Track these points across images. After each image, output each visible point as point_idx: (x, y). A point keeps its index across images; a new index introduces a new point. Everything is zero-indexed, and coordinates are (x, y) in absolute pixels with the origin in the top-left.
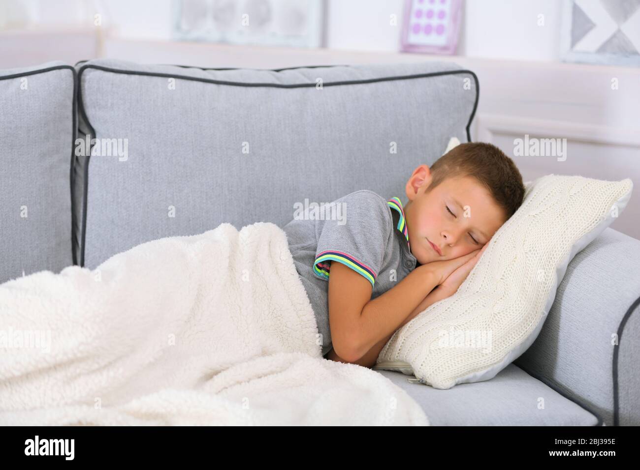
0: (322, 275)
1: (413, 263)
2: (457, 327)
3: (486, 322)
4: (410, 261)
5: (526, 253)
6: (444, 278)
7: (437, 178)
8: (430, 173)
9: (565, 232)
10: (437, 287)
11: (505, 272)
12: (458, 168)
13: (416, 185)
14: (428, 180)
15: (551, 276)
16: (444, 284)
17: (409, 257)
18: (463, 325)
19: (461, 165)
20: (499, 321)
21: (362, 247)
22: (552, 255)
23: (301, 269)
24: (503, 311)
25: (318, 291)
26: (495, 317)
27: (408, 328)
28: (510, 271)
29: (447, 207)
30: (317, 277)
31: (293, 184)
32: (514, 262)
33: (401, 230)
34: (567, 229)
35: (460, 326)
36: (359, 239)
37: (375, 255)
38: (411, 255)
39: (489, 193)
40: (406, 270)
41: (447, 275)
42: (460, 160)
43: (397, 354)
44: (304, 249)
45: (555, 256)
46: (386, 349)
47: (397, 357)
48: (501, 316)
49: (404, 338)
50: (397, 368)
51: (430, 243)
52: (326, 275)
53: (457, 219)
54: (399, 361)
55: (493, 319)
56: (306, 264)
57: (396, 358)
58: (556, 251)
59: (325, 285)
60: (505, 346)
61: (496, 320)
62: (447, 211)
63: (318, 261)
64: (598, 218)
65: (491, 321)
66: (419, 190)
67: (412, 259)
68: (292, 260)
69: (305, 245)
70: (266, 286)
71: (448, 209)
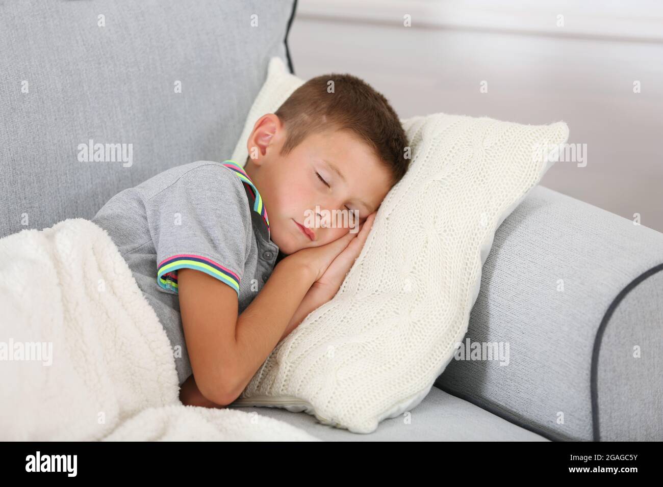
0: (168, 287)
1: (274, 253)
2: (367, 345)
3: (404, 335)
4: (270, 251)
5: (440, 234)
6: (322, 271)
7: (296, 133)
8: (282, 125)
9: (488, 202)
10: (315, 285)
11: (416, 263)
12: (324, 119)
13: (261, 142)
14: (280, 136)
15: (476, 263)
16: (322, 281)
17: (268, 246)
18: (373, 341)
19: (329, 114)
20: (420, 332)
21: (222, 245)
22: (474, 234)
23: (141, 283)
24: (423, 318)
25: (167, 311)
26: (414, 327)
27: (290, 349)
28: (422, 261)
29: (317, 174)
30: (162, 290)
31: (72, 149)
32: (425, 249)
33: (259, 211)
34: (491, 197)
35: (369, 343)
36: (217, 234)
37: (237, 254)
38: (271, 243)
39: (374, 152)
40: (264, 263)
41: (325, 267)
42: (324, 105)
43: (282, 387)
44: (136, 252)
45: (478, 235)
46: (259, 380)
47: (282, 390)
48: (421, 324)
49: (289, 364)
50: (281, 404)
51: (299, 225)
52: (173, 287)
53: (330, 190)
54: (286, 396)
55: (413, 330)
56: (142, 273)
57: (281, 392)
58: (478, 229)
59: (175, 302)
60: (432, 366)
61: (417, 331)
62: (318, 179)
63: (162, 271)
64: (534, 182)
65: (411, 334)
66: (268, 150)
67: (273, 248)
68: (129, 273)
69: (136, 245)
70: (107, 314)
71: (320, 177)
